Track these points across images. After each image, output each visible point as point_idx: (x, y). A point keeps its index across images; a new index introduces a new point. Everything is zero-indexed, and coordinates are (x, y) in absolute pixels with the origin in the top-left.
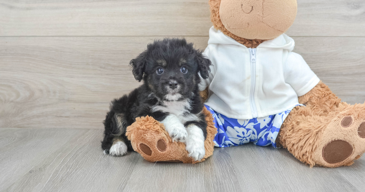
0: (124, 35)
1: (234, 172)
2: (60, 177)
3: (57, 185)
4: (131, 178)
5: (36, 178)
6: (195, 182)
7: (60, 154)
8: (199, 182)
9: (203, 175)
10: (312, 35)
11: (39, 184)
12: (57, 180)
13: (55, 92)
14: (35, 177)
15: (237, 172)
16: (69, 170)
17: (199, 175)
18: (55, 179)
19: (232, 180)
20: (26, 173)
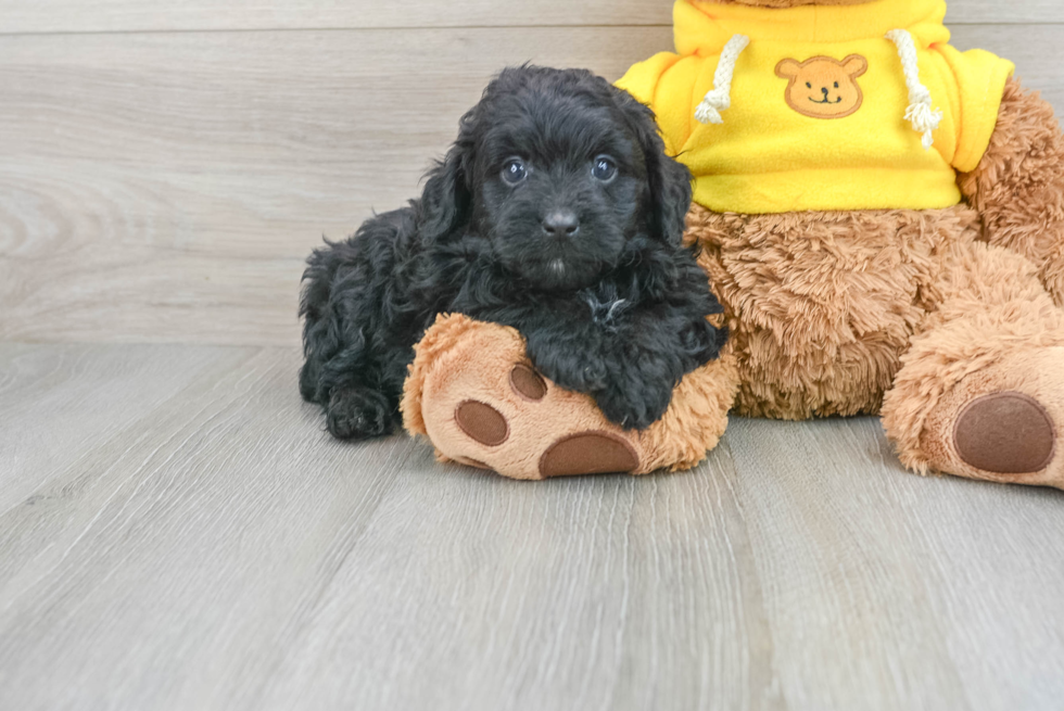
0: (367, 26)
1: (740, 510)
2: (127, 521)
3: (110, 550)
4: (371, 527)
5: (42, 525)
6: (596, 544)
7: (146, 434)
8: (609, 546)
9: (628, 516)
10: (1031, 17)
11: (49, 547)
12: (115, 529)
13: (140, 224)
14: (43, 519)
15: (747, 508)
16: (165, 493)
17: (611, 517)
18: (110, 527)
19: (727, 540)
20: (14, 506)
